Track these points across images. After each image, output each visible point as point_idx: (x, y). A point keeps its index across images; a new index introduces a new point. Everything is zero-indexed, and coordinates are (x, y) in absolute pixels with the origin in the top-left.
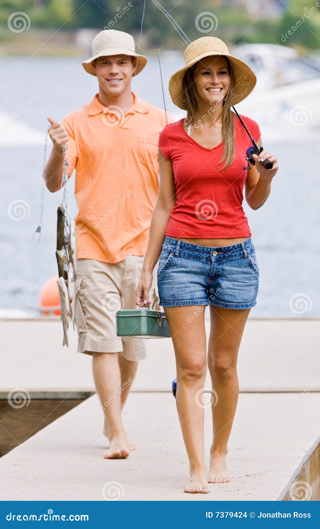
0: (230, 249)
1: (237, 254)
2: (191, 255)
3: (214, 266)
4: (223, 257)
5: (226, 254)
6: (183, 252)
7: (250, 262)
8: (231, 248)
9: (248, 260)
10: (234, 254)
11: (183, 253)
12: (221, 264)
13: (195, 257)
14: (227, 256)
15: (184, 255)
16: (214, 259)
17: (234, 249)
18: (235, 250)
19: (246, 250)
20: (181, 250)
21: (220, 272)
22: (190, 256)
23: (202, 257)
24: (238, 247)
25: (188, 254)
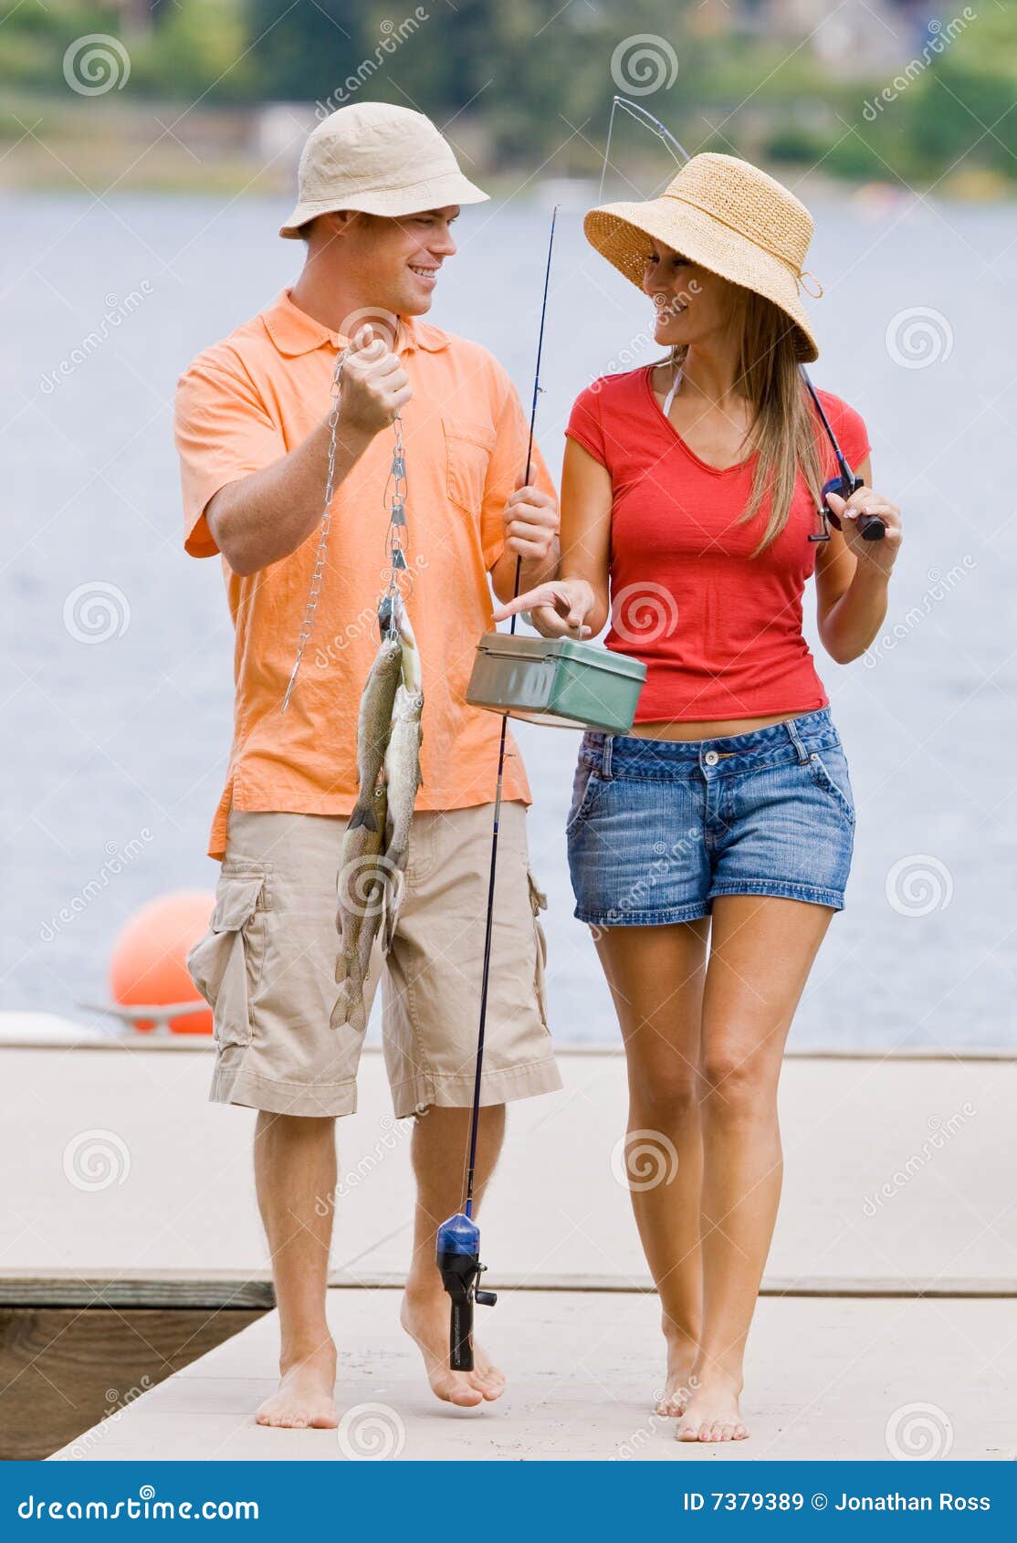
0: (753, 739)
1: (776, 753)
2: (645, 770)
3: (713, 794)
4: (737, 766)
5: (743, 756)
6: (623, 763)
7: (819, 774)
8: (758, 737)
9: (812, 768)
10: (767, 755)
11: (622, 766)
12: (733, 787)
13: (658, 774)
14: (747, 762)
15: (628, 772)
16: (710, 774)
17: (765, 741)
18: (769, 744)
19: (804, 741)
20: (616, 758)
21: (735, 809)
22: (643, 773)
23: (677, 773)
24: (777, 733)
25: (636, 769)
